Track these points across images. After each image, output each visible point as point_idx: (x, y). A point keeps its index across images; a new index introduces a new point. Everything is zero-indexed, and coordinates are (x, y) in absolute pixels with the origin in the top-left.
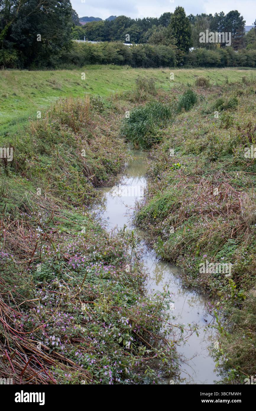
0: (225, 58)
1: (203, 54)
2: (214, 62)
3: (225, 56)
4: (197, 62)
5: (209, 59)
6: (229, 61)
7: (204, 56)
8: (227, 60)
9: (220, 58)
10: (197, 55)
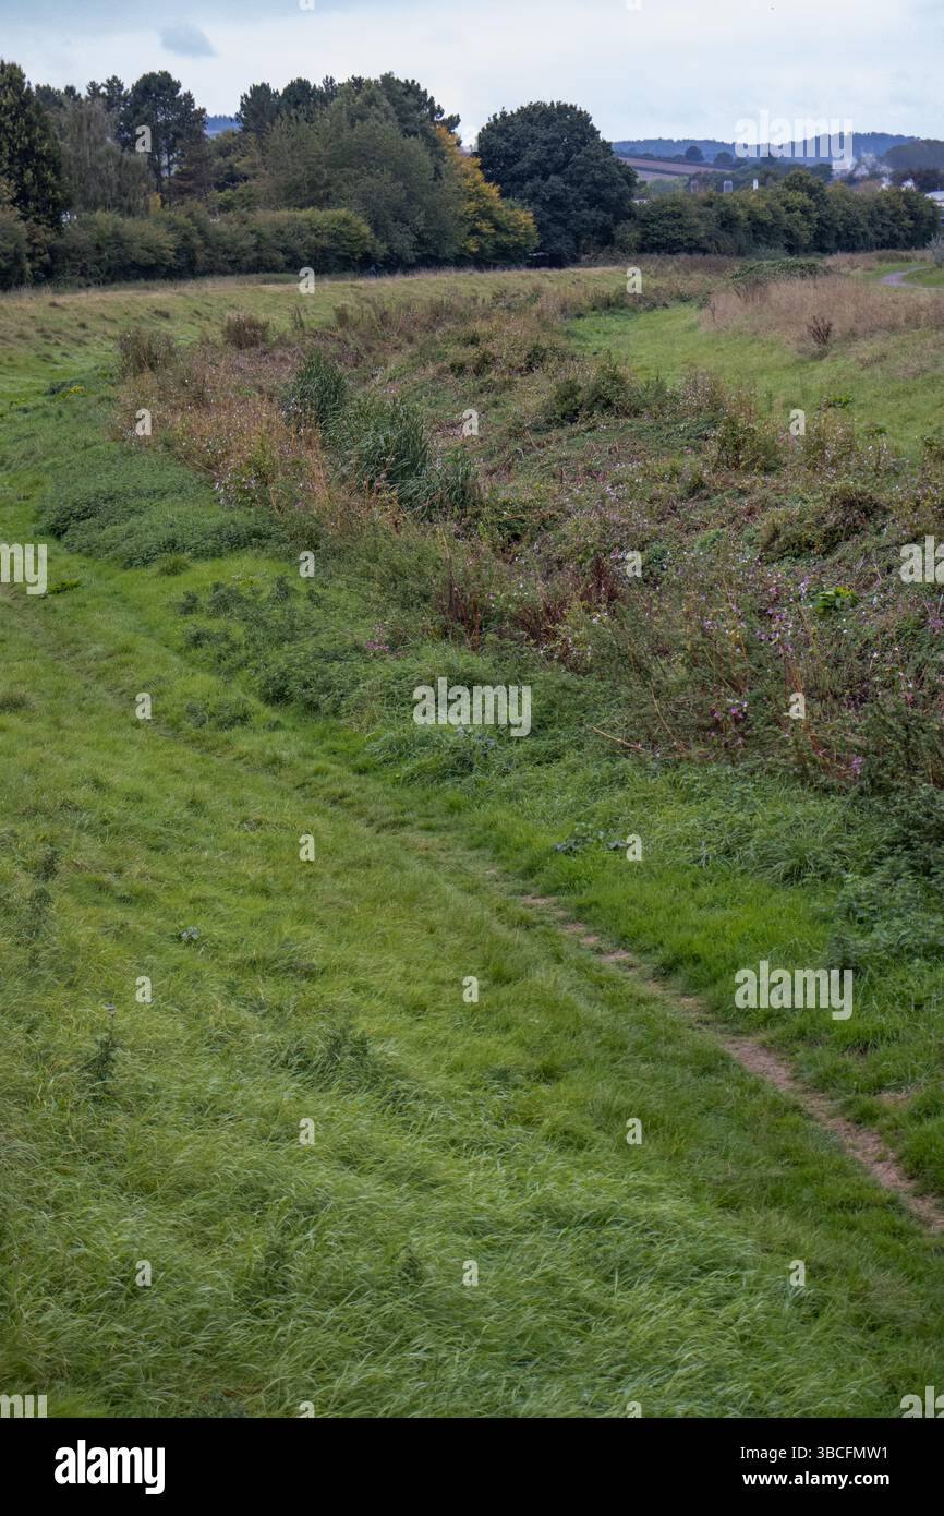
0: (186, 244)
1: (115, 235)
2: (153, 262)
3: (186, 238)
4: (98, 263)
5: (138, 253)
6: (201, 257)
7: (118, 240)
8: (193, 250)
9: (172, 246)
10: (97, 237)
